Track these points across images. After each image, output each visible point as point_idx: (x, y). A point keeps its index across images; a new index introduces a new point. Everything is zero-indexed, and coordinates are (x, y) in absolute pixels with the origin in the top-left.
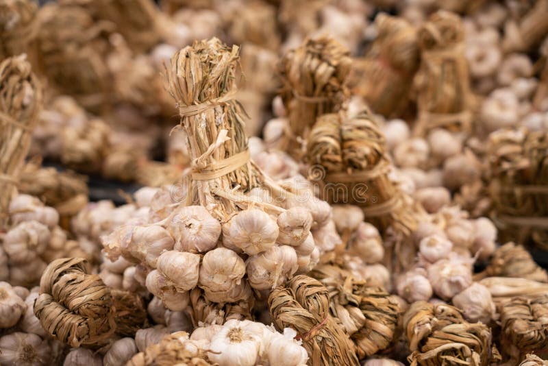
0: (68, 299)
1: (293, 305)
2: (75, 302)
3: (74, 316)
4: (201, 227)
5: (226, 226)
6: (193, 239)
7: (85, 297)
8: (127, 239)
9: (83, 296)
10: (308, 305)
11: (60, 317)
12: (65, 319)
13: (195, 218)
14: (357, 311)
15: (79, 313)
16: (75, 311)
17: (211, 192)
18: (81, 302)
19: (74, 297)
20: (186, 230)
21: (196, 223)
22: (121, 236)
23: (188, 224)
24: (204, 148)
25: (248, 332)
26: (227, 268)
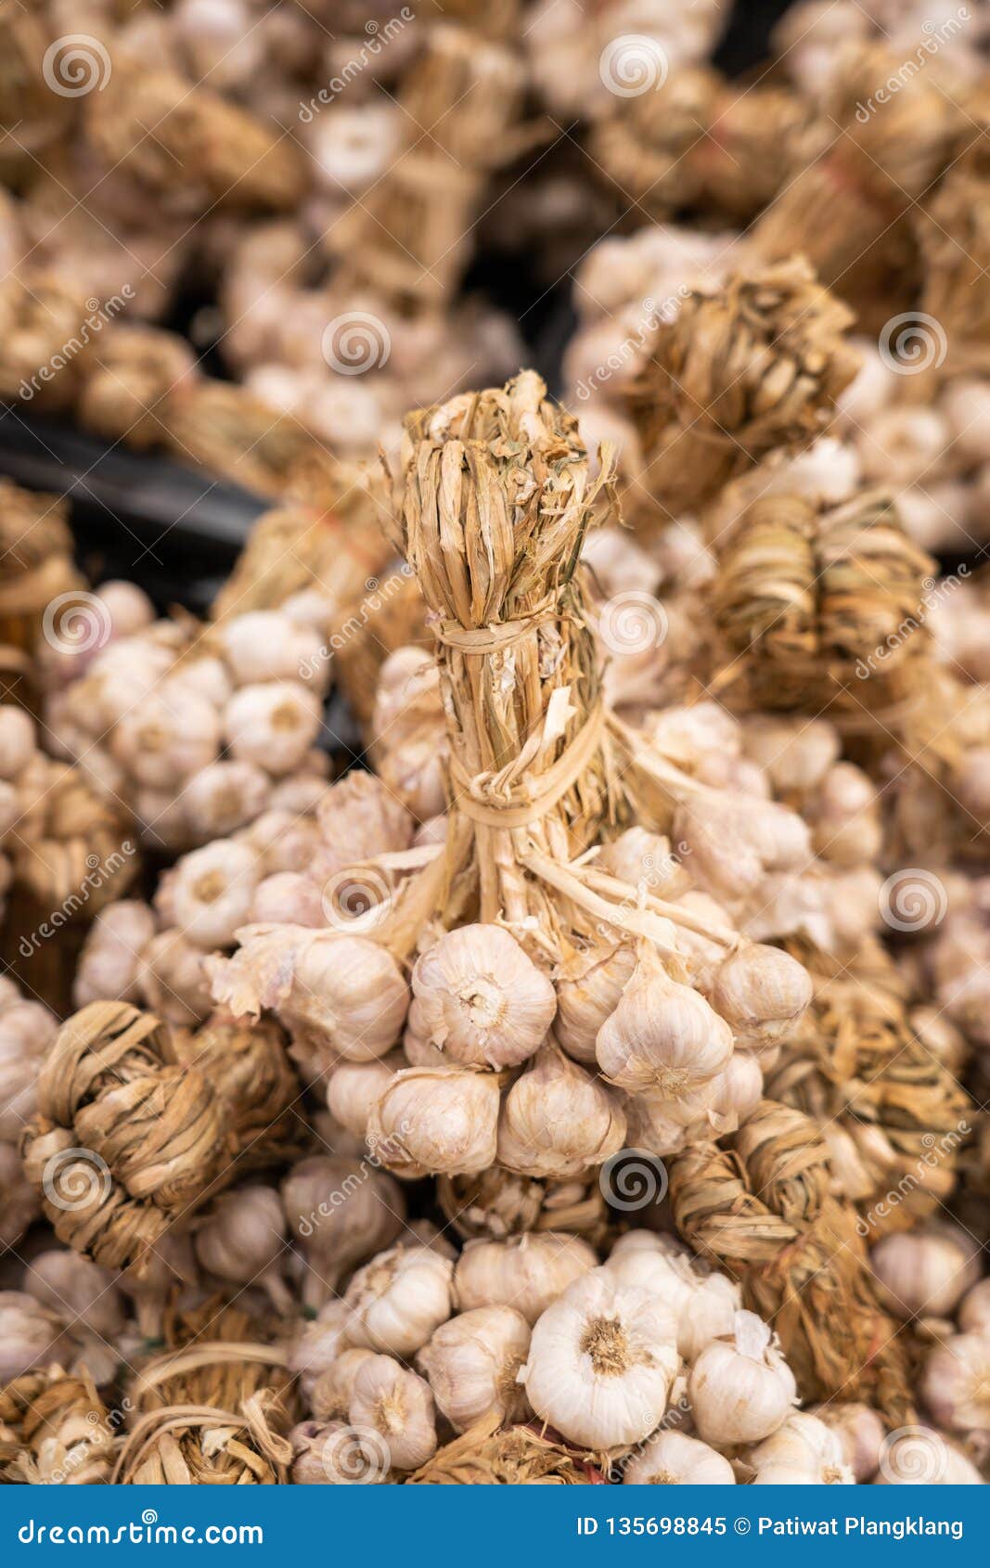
0: (125, 1169)
1: (745, 1210)
2: (145, 1180)
3: (140, 1212)
4: (504, 1011)
5: (570, 994)
6: (481, 1042)
7: (173, 1164)
8: (280, 985)
9: (166, 1161)
10: (781, 1203)
11: (103, 1217)
12: (117, 1227)
13: (490, 979)
14: (876, 1139)
15: (154, 1203)
16: (142, 1202)
17: (516, 863)
18: (160, 1179)
19: (141, 1165)
20: (461, 1013)
21: (492, 997)
22: (263, 975)
23: (466, 995)
24: (506, 748)
25: (641, 1338)
26: (582, 1145)
